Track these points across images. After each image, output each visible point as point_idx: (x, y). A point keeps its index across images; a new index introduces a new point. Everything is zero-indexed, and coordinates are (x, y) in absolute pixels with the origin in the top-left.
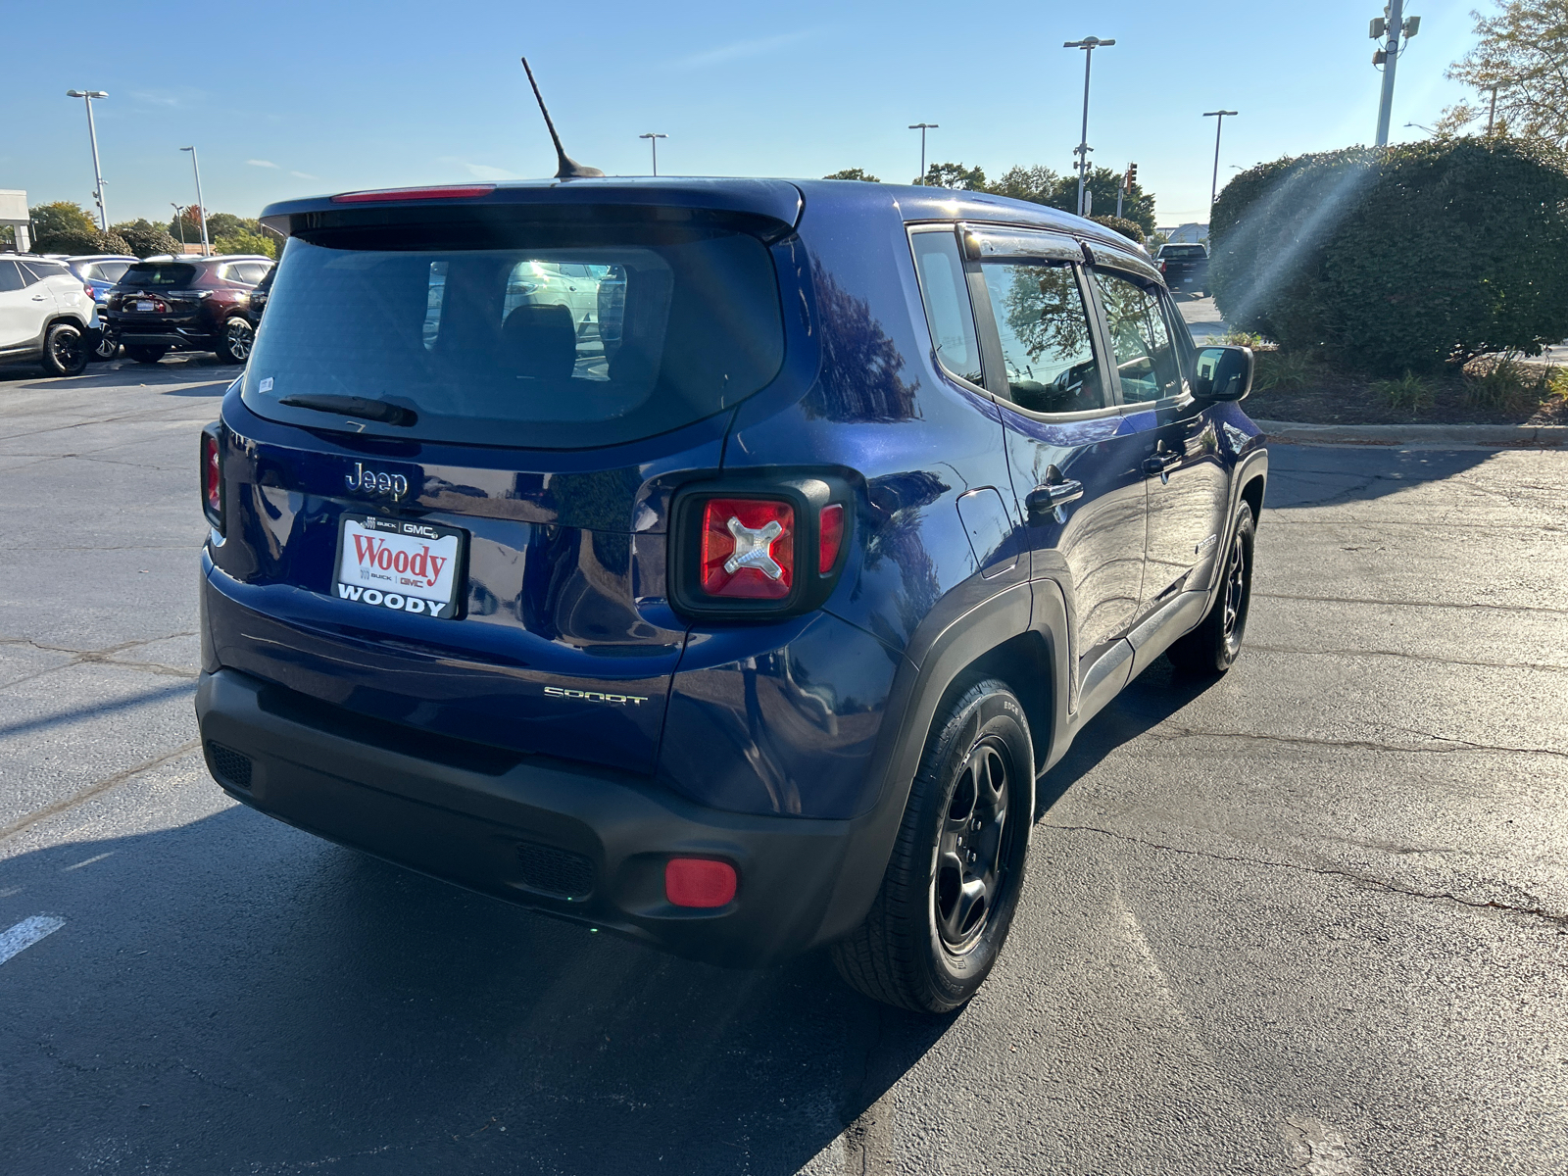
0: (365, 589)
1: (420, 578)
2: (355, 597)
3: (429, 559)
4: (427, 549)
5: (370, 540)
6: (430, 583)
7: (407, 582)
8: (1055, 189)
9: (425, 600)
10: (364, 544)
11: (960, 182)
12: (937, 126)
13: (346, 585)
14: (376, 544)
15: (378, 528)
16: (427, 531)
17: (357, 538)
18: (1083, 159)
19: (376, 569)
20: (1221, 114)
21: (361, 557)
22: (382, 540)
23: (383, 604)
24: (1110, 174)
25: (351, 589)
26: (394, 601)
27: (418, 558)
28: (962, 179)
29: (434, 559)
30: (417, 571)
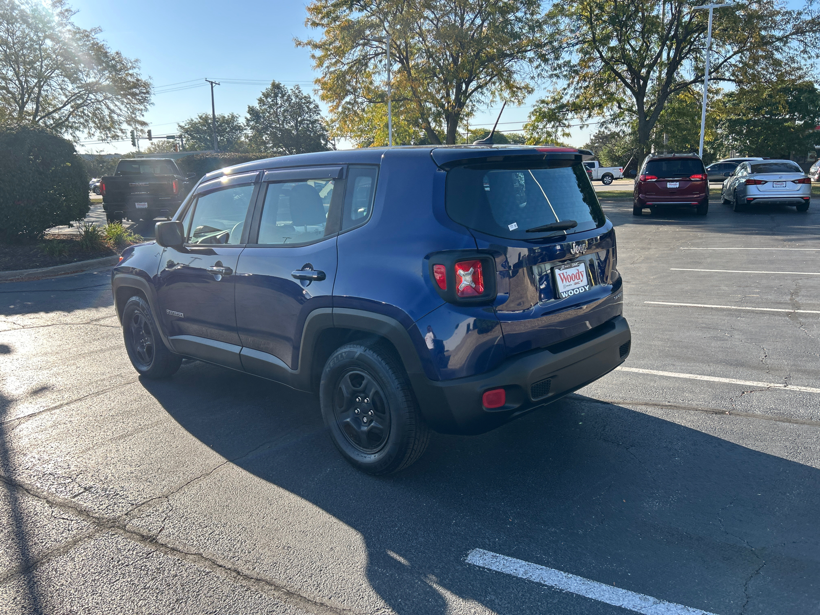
0: (568, 291)
1: (579, 280)
2: (567, 295)
3: (580, 273)
4: (578, 270)
5: (563, 274)
6: (582, 281)
7: (576, 284)
9: (583, 287)
10: (562, 276)
13: (563, 293)
14: (565, 274)
16: (576, 264)
17: (559, 274)
19: (568, 283)
21: (562, 281)
23: (574, 294)
25: (565, 294)
26: (576, 291)
27: (577, 274)
30: (578, 278)
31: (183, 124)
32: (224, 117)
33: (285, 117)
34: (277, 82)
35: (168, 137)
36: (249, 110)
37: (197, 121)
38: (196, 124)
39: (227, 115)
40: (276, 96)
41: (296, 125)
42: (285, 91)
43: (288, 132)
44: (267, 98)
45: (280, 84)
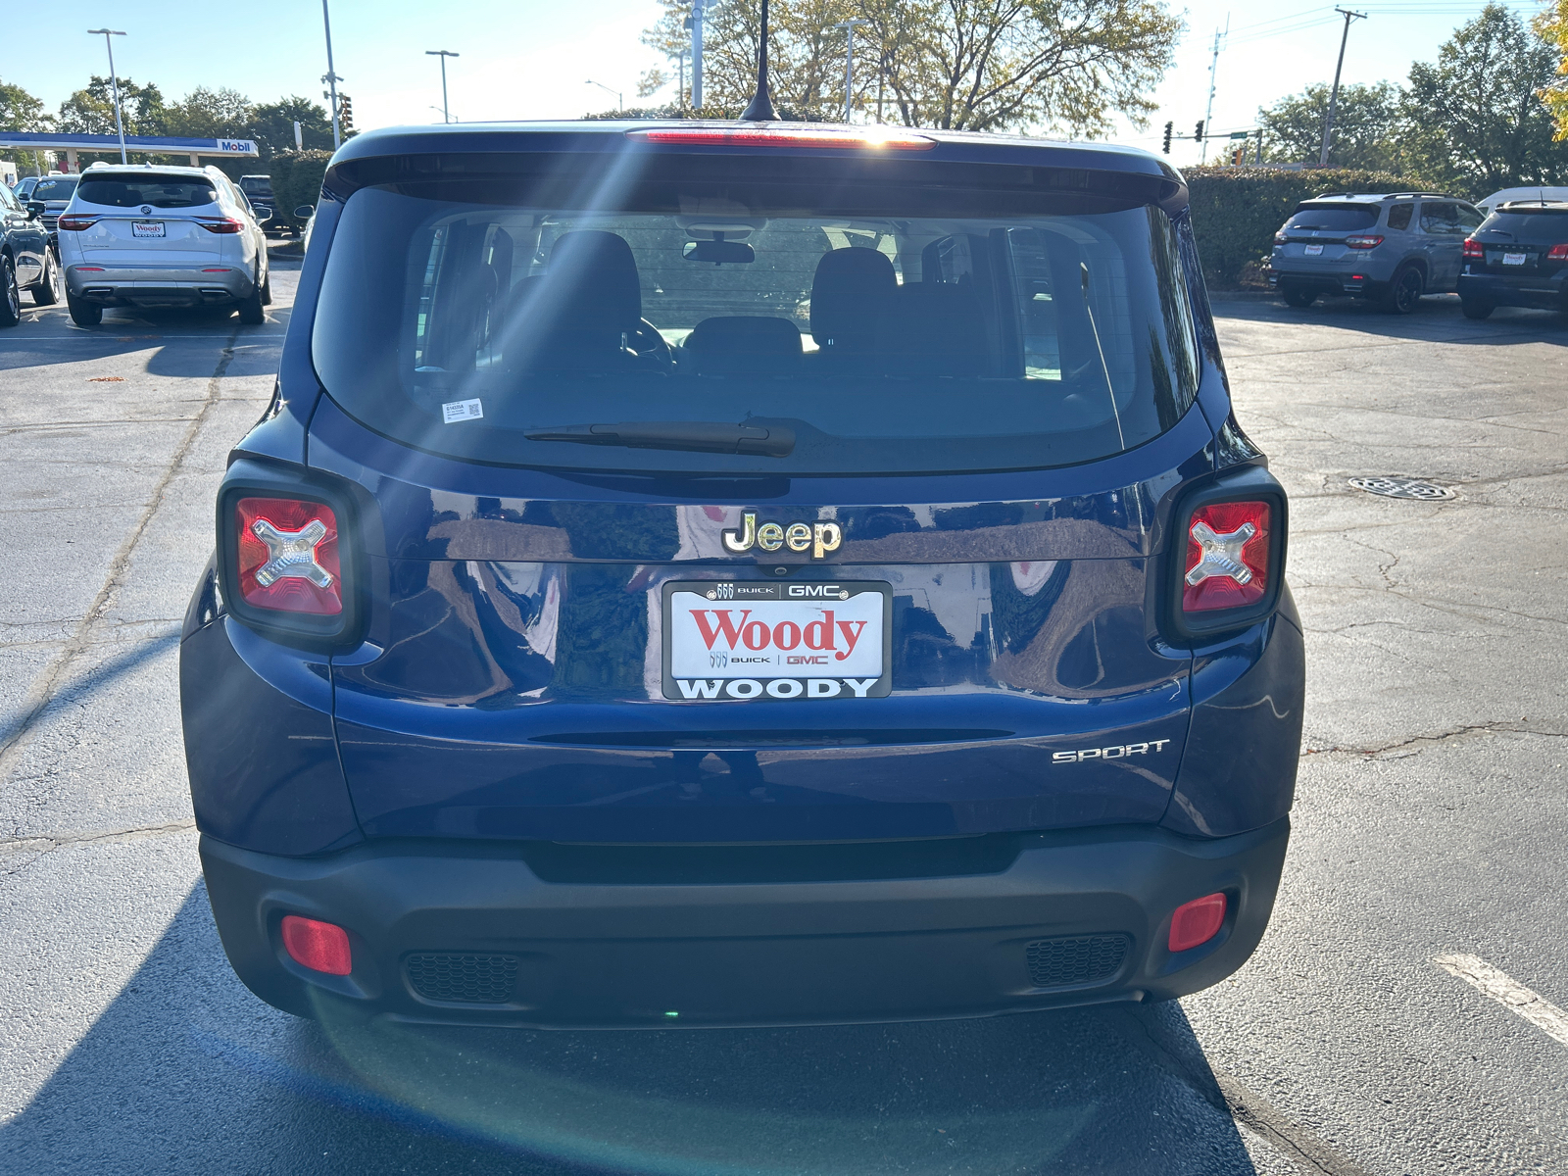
0: (728, 681)
1: (823, 652)
2: (711, 694)
3: (837, 627)
4: (830, 615)
5: (723, 616)
6: (840, 656)
7: (799, 660)
8: (250, 116)
9: (840, 680)
10: (713, 622)
11: (131, 99)
12: (124, 34)
14: (736, 620)
15: (737, 597)
16: (829, 591)
17: (699, 616)
18: (333, 89)
19: (742, 651)
20: (443, 53)
21: (710, 639)
22: (746, 612)
24: (308, 104)
25: (701, 685)
27: (817, 629)
28: (133, 96)
29: (845, 626)
30: (817, 642)
31: (1268, 108)
32: (1363, 90)
33: (1498, 86)
34: (1497, 5)
35: (1234, 136)
36: (1413, 73)
37: (1301, 102)
38: (1299, 106)
39: (1370, 85)
40: (1487, 37)
41: (1524, 105)
42: (1516, 24)
43: (1501, 122)
44: (1463, 43)
45: (1506, 8)
